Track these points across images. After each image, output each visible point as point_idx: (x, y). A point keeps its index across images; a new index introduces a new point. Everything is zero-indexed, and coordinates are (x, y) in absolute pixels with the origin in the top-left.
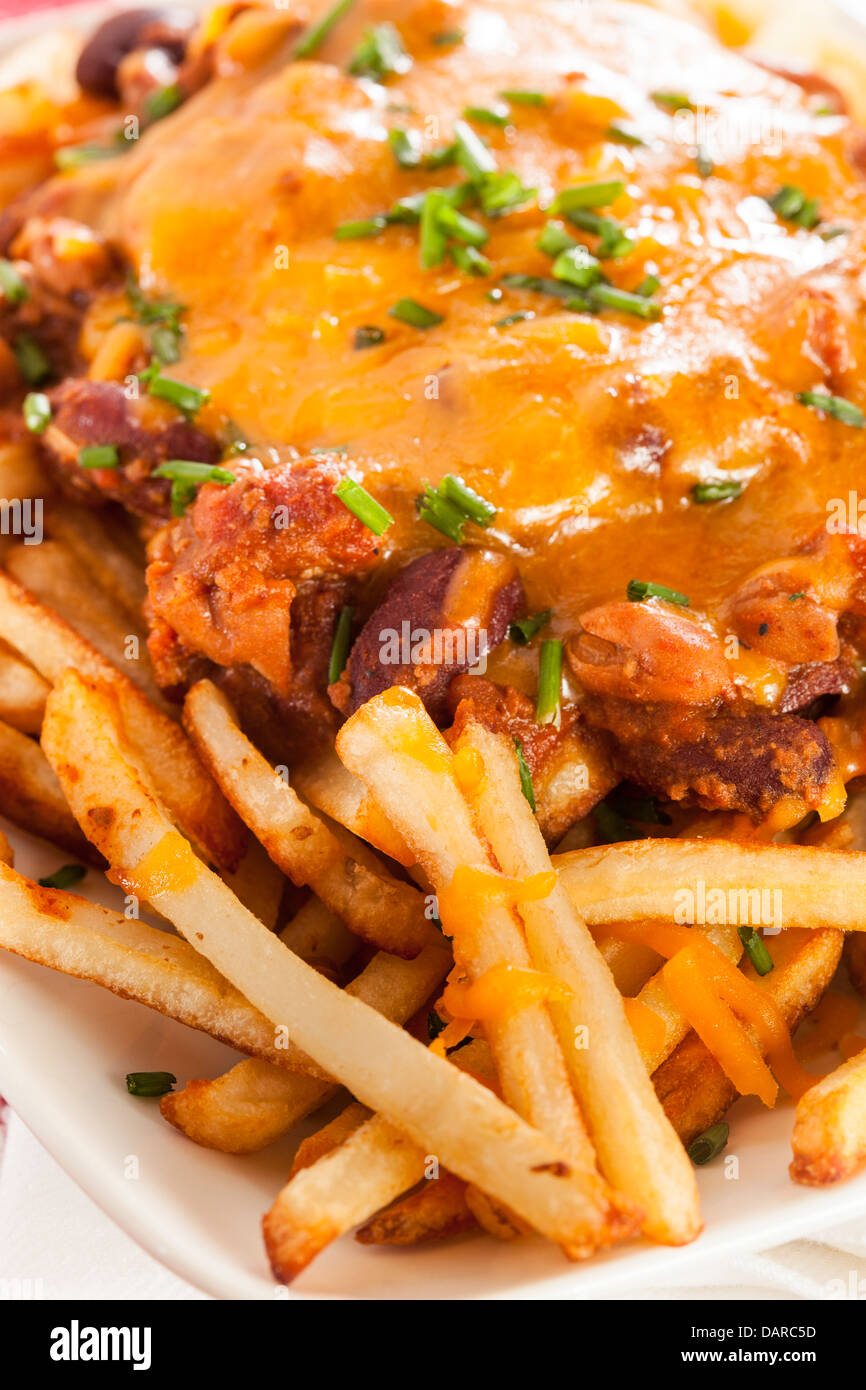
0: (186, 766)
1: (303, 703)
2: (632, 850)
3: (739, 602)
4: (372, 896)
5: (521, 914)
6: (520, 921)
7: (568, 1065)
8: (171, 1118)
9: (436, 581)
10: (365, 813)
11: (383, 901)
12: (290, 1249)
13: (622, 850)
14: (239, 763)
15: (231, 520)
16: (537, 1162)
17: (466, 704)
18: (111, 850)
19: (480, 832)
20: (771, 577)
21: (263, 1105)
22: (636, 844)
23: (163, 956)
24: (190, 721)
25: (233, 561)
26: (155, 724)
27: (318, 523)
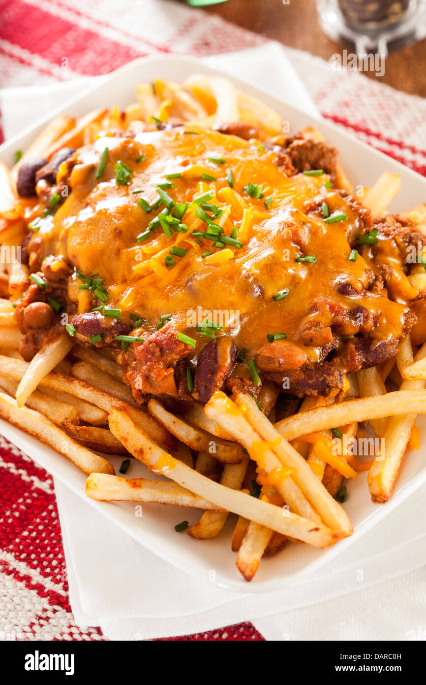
0: (154, 425)
1: (184, 398)
2: (296, 418)
3: (301, 333)
4: (225, 451)
5: (275, 451)
6: (274, 453)
7: (303, 493)
8: (191, 535)
9: (213, 354)
10: (218, 430)
11: (228, 452)
12: (248, 572)
13: (293, 418)
14: (173, 424)
15: (148, 355)
16: (309, 529)
17: (234, 388)
18: (146, 461)
19: (255, 430)
20: (308, 322)
21: (215, 523)
22: (296, 416)
23: (173, 490)
24: (152, 413)
25: (154, 368)
26: (140, 415)
27: (174, 348)
